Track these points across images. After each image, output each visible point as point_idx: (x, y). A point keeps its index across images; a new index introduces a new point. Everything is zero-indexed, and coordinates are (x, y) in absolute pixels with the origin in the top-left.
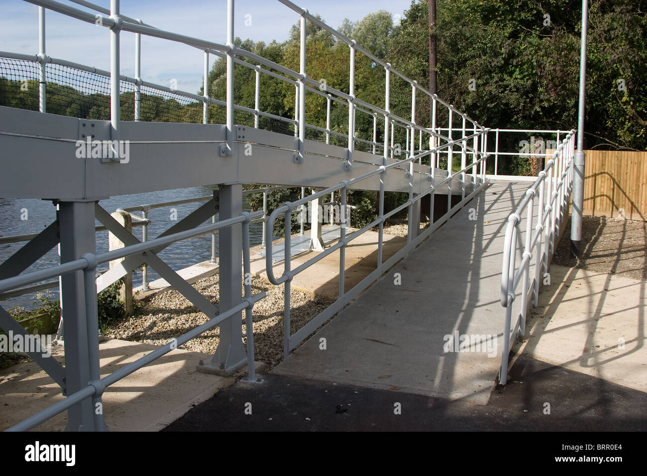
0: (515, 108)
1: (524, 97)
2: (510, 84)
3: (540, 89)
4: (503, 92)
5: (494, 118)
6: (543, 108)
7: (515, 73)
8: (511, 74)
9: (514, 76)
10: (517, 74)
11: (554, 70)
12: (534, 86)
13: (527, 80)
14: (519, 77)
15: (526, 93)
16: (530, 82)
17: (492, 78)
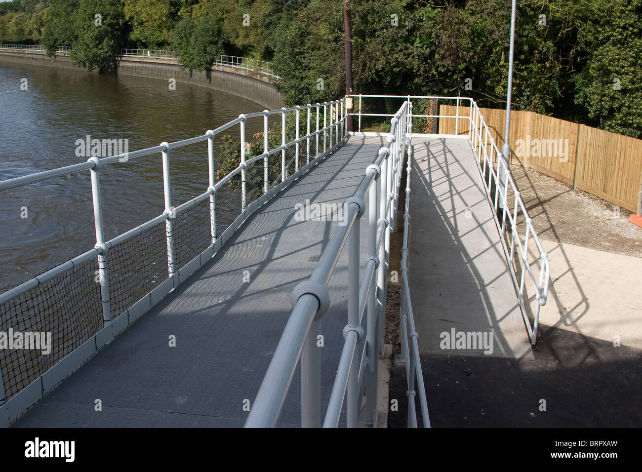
0: (417, 71)
1: (424, 63)
2: (413, 53)
3: (437, 56)
4: (406, 58)
5: (397, 78)
6: (440, 73)
7: (416, 42)
8: (412, 43)
9: (415, 44)
10: (417, 43)
11: (450, 42)
12: (432, 54)
13: (426, 48)
14: (419, 45)
15: (426, 60)
16: (428, 50)
17: (397, 46)
